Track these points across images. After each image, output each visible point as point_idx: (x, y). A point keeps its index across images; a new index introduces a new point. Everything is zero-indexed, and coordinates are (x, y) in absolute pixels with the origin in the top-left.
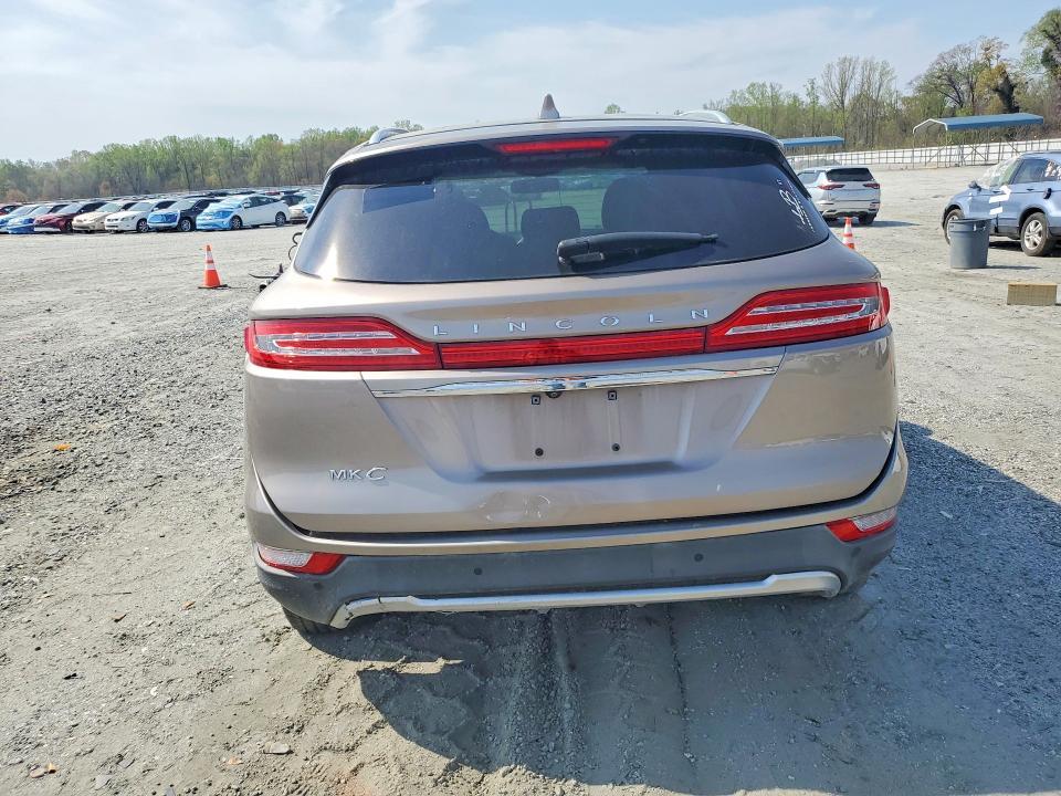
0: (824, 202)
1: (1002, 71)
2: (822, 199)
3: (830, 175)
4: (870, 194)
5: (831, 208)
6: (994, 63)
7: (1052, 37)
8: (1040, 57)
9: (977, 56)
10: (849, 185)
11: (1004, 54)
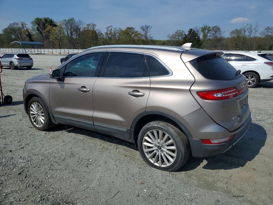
0: (17, 63)
1: (27, 30)
2: (17, 62)
3: (18, 55)
4: (30, 61)
5: (20, 64)
6: (25, 29)
7: (38, 24)
8: (36, 29)
9: (20, 26)
10: (24, 58)
11: (27, 27)
